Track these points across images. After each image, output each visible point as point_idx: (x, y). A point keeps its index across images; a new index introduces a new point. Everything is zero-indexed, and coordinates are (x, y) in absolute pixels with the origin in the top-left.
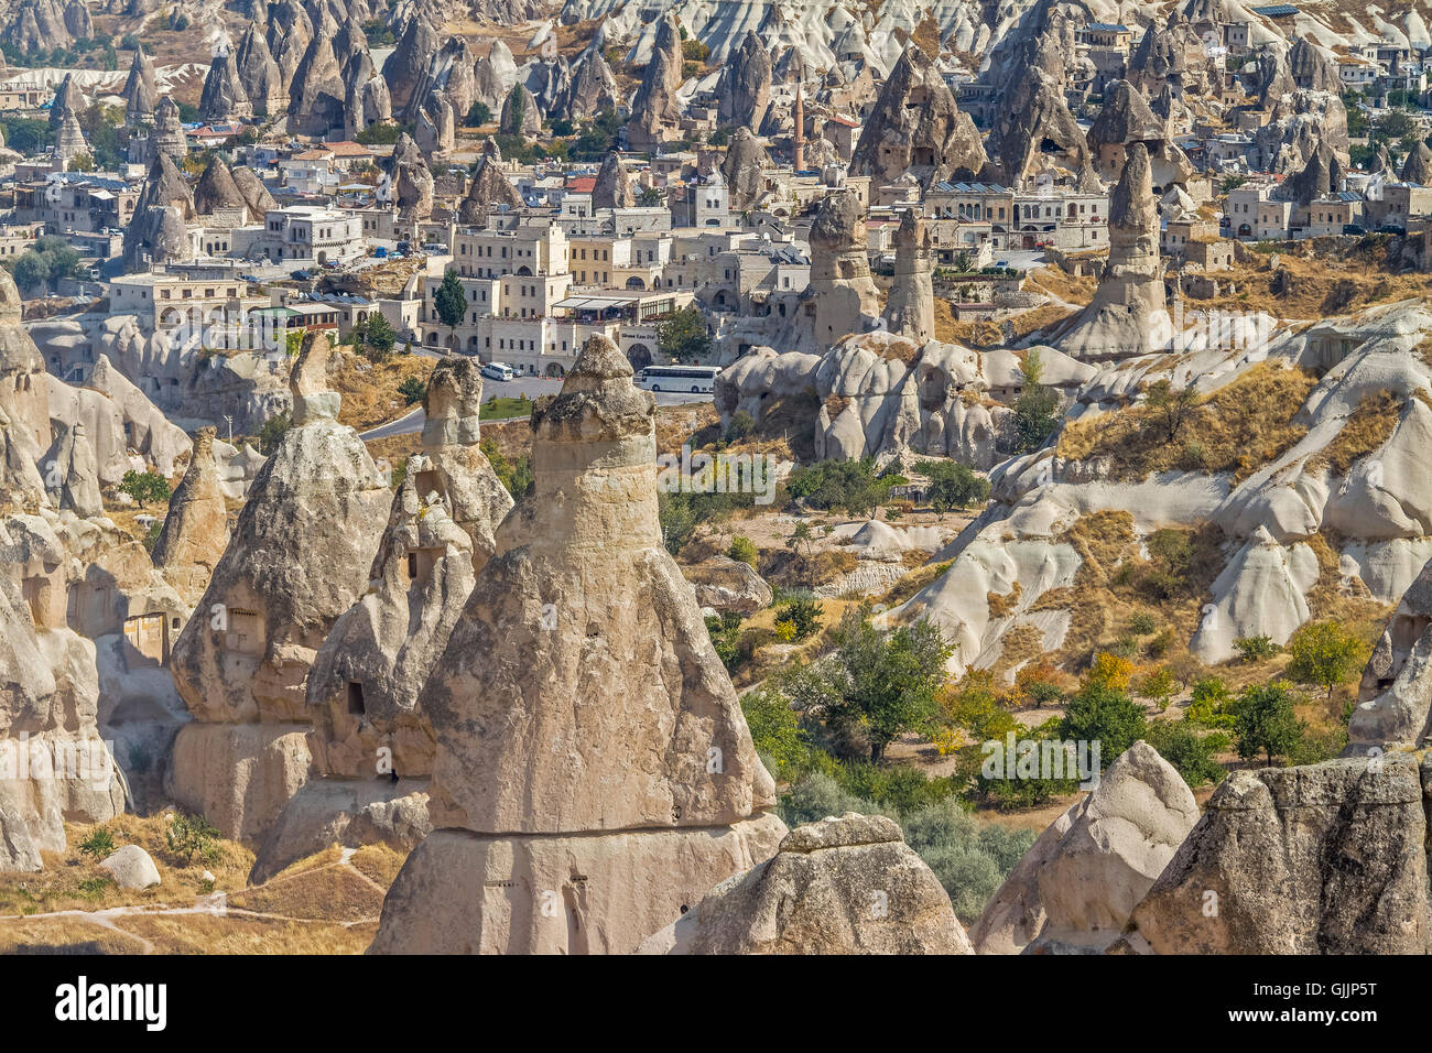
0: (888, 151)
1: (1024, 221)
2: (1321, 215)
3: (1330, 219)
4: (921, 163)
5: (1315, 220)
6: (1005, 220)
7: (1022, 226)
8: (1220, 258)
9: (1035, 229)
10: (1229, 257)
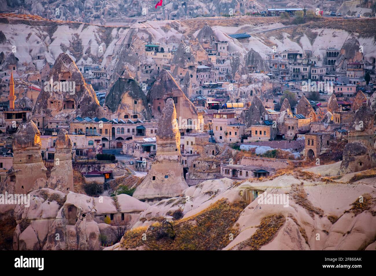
0: (52, 103)
1: (117, 135)
2: (256, 131)
3: (261, 133)
4: (68, 108)
5: (253, 134)
6: (108, 135)
7: (116, 137)
8: (209, 152)
9: (122, 139)
10: (213, 151)
